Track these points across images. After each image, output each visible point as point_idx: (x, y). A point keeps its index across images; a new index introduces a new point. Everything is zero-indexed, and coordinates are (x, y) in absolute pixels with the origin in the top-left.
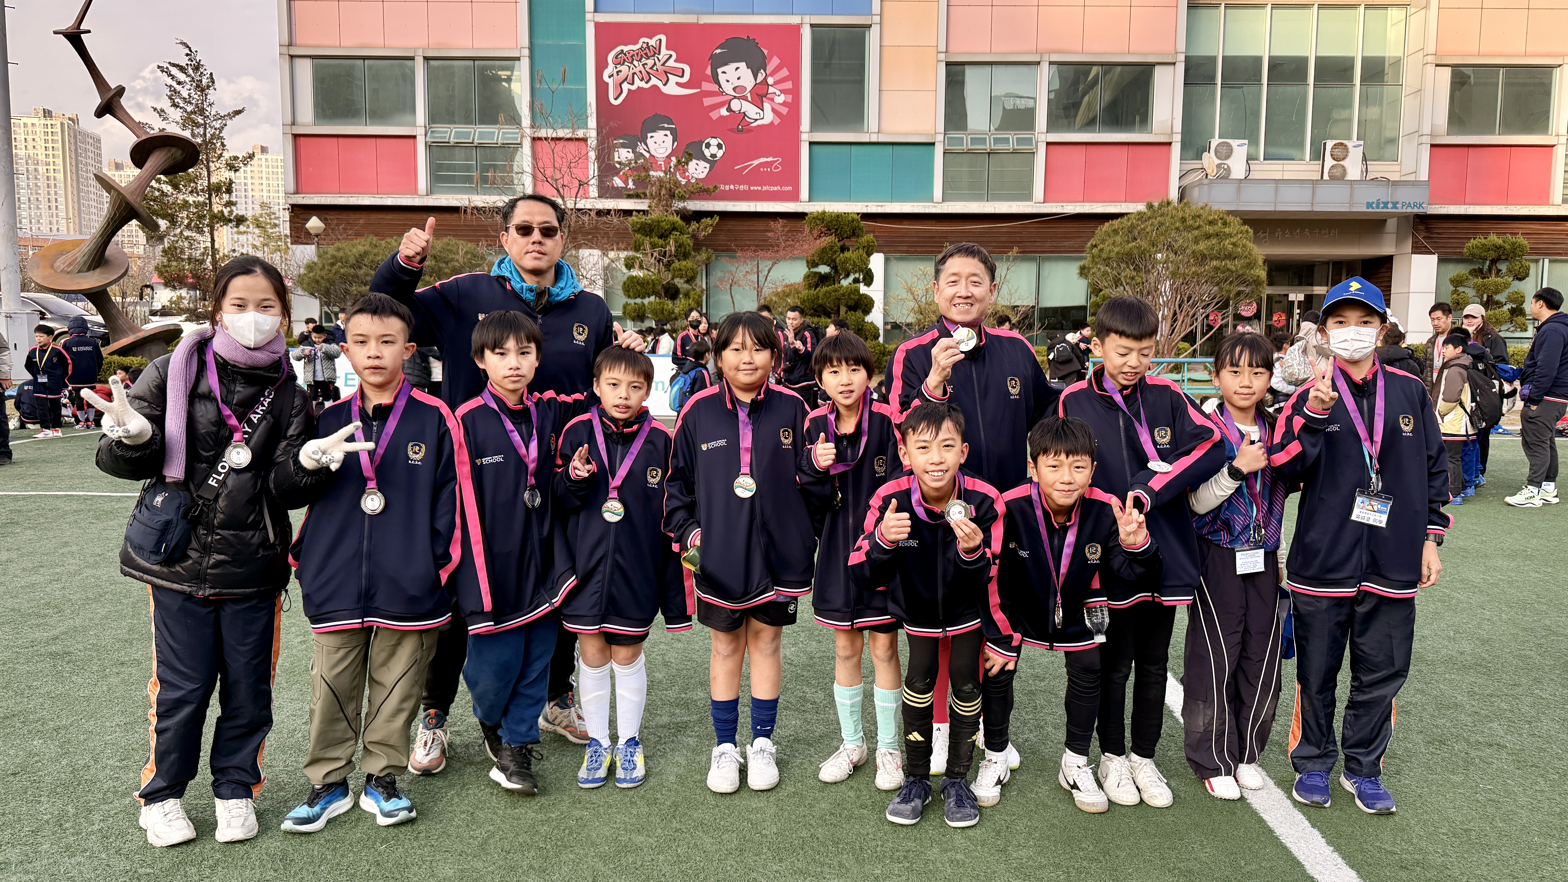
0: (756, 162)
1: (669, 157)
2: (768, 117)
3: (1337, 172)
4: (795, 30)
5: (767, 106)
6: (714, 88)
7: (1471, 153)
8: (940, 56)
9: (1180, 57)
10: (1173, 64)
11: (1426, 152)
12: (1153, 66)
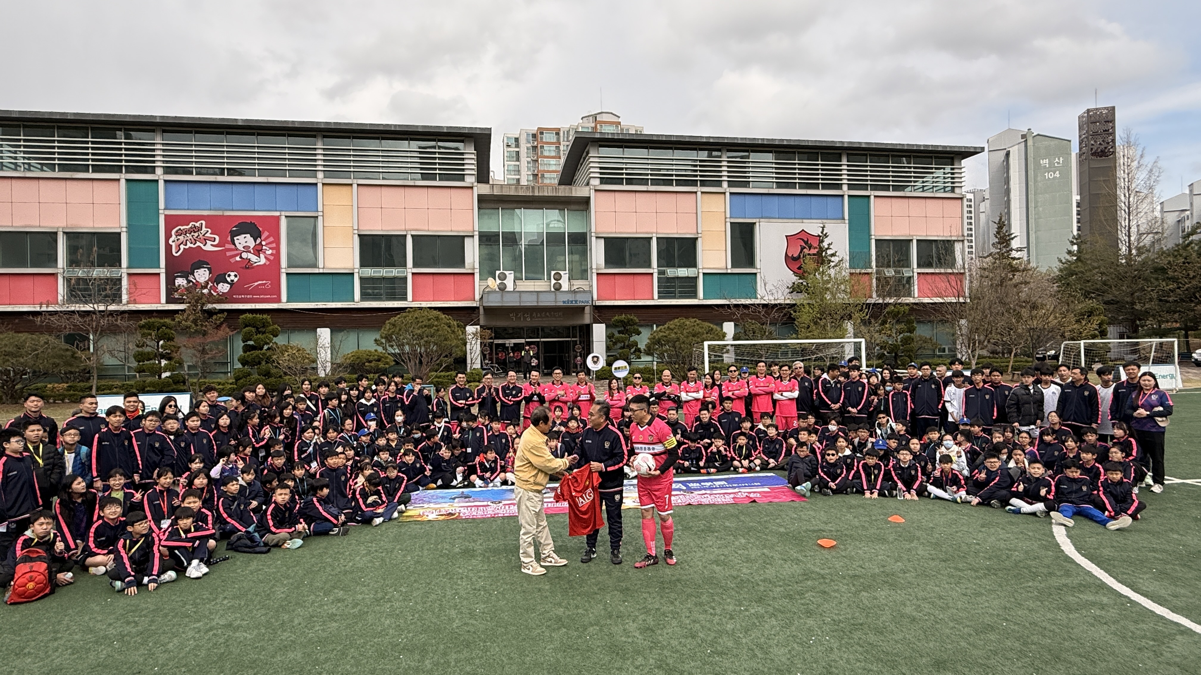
0: (256, 284)
1: (207, 282)
2: (263, 261)
3: (558, 287)
4: (277, 219)
6: (233, 247)
7: (617, 277)
8: (356, 232)
9: (477, 233)
10: (473, 236)
11: (595, 277)
12: (464, 237)
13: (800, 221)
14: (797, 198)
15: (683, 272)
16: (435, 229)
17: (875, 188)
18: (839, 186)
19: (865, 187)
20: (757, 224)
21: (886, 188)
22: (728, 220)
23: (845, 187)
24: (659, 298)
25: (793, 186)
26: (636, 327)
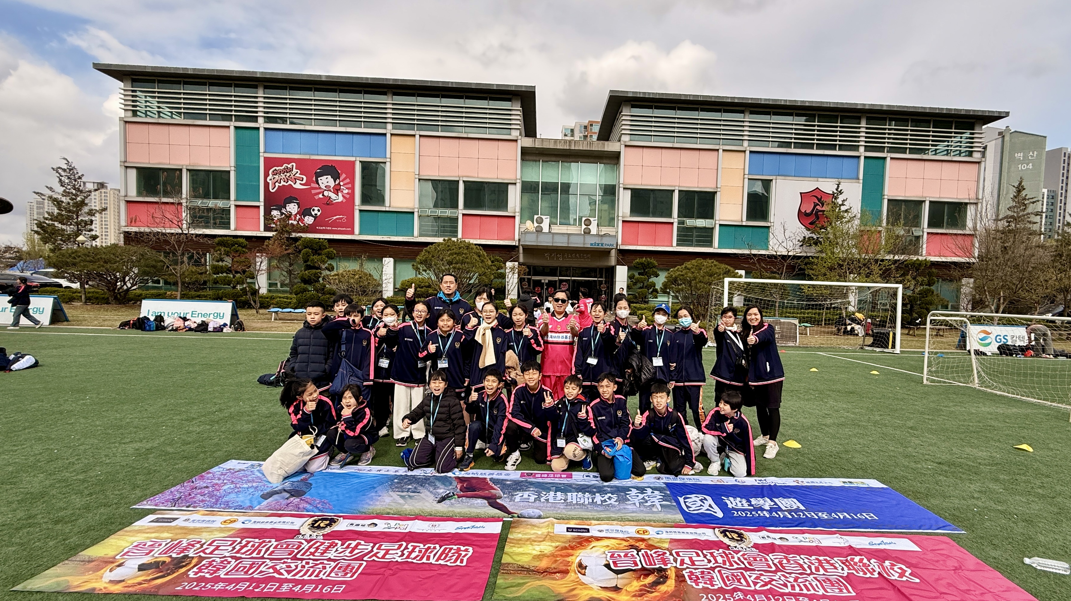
0: (335, 218)
1: (296, 215)
3: (587, 231)
4: (353, 163)
5: (340, 194)
6: (317, 186)
7: (640, 225)
8: (417, 176)
9: (518, 181)
10: (515, 184)
11: (620, 223)
12: (508, 184)
13: (816, 179)
14: (814, 158)
15: (701, 223)
16: (483, 176)
17: (891, 150)
18: (856, 148)
19: (881, 149)
20: (774, 181)
21: (903, 151)
22: (746, 176)
23: (862, 149)
24: (678, 245)
25: (811, 146)
26: (655, 270)
